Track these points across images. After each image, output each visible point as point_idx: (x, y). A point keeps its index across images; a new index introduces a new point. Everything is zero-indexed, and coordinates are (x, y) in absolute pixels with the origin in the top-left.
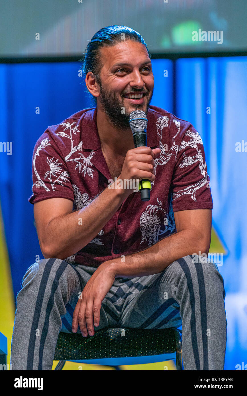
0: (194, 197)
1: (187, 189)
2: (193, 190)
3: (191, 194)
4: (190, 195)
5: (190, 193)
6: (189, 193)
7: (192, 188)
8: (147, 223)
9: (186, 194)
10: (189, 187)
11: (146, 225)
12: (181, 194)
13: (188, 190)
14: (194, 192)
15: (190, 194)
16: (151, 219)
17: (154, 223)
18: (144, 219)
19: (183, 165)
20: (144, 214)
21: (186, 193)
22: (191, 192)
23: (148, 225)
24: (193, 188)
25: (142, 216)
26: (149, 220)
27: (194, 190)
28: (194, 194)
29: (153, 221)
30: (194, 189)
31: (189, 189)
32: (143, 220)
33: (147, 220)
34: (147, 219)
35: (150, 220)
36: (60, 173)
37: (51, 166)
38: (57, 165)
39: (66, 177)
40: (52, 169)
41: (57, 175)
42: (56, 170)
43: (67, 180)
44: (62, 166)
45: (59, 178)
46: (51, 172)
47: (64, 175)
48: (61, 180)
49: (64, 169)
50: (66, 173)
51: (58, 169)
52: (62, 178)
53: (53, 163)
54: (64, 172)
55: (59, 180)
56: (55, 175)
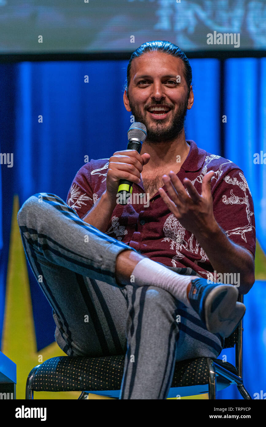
2: (242, 232)
5: (240, 234)
8: (172, 224)
9: (235, 234)
17: (179, 226)
18: (170, 220)
19: (228, 202)
23: (171, 226)
26: (174, 221)
29: (178, 224)
32: (168, 221)
33: (173, 220)
35: (175, 221)
36: (77, 198)
37: (72, 194)
38: (76, 190)
39: (83, 201)
40: (72, 196)
41: (75, 201)
42: (75, 195)
43: (83, 203)
44: (80, 190)
45: (75, 203)
46: (71, 199)
47: (81, 200)
48: (77, 205)
49: (83, 192)
50: (84, 196)
51: (76, 194)
52: (78, 202)
53: (74, 190)
54: (82, 195)
55: (75, 205)
56: (73, 201)
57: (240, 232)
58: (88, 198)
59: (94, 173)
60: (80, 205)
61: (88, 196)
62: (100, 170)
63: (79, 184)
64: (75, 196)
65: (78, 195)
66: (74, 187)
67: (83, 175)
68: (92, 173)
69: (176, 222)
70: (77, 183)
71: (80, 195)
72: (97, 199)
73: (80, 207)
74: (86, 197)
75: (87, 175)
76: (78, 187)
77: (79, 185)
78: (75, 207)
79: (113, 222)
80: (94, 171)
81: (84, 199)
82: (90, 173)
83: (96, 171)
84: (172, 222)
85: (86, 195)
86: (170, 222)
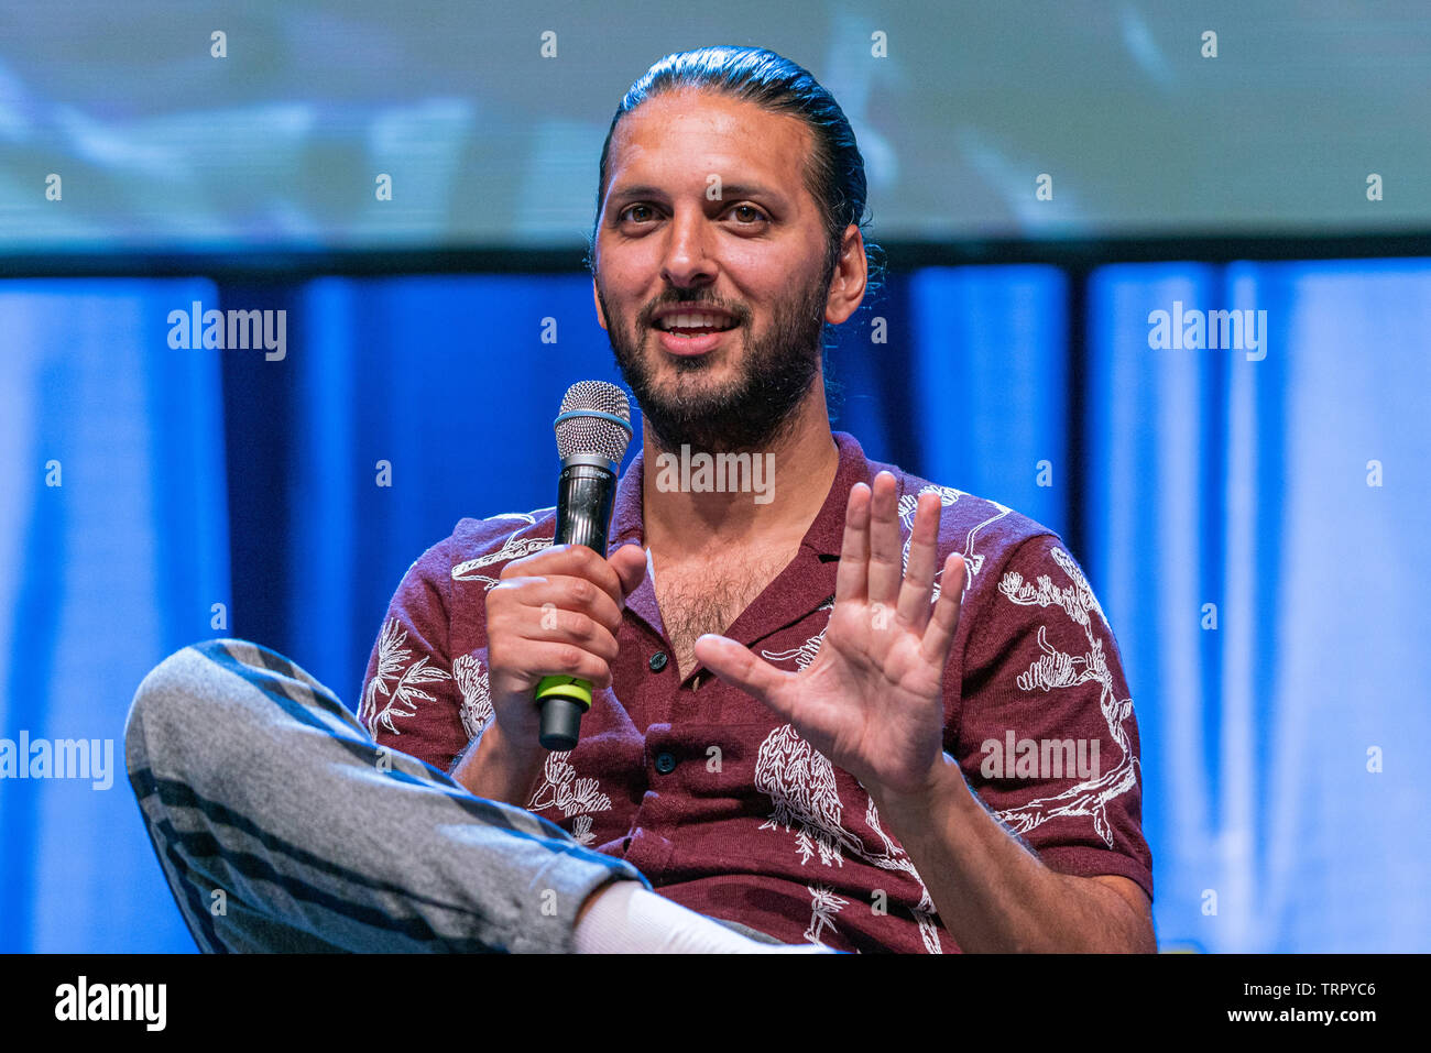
1: (1071, 793)
2: (1095, 802)
3: (1091, 817)
4: (1088, 821)
5: (1087, 813)
7: (1089, 792)
8: (783, 770)
9: (1069, 813)
11: (779, 781)
12: (1045, 815)
13: (1075, 799)
14: (1101, 809)
15: (1084, 816)
16: (805, 755)
18: (776, 752)
19: (1033, 681)
20: (777, 733)
21: (1070, 809)
23: (784, 781)
24: (1095, 793)
25: (769, 739)
26: (793, 757)
27: (1100, 799)
29: (810, 770)
30: (1097, 797)
31: (1080, 795)
32: (769, 759)
34: (787, 752)
35: (797, 758)
36: (400, 674)
37: (381, 657)
38: (398, 645)
39: (416, 686)
40: (381, 670)
41: (392, 686)
42: (391, 665)
43: (421, 696)
44: (410, 642)
45: (393, 698)
46: (377, 682)
47: (411, 682)
48: (399, 705)
49: (418, 652)
50: (425, 665)
51: (397, 660)
52: (403, 693)
53: (390, 642)
54: (417, 665)
55: (393, 706)
56: (384, 691)
57: (1089, 806)
58: (439, 672)
59: (465, 574)
60: (412, 705)
61: (439, 666)
63: (411, 618)
64: (393, 669)
65: (400, 664)
66: (391, 633)
67: (430, 584)
68: (458, 572)
69: (799, 763)
70: (402, 613)
71: (407, 664)
72: (479, 676)
73: (410, 710)
74: (432, 671)
75: (443, 582)
76: (402, 630)
77: (409, 624)
78: (393, 717)
79: (549, 764)
80: (463, 564)
81: (424, 680)
82: (449, 575)
83: (472, 568)
84: (786, 765)
85: (428, 664)
86: (776, 763)
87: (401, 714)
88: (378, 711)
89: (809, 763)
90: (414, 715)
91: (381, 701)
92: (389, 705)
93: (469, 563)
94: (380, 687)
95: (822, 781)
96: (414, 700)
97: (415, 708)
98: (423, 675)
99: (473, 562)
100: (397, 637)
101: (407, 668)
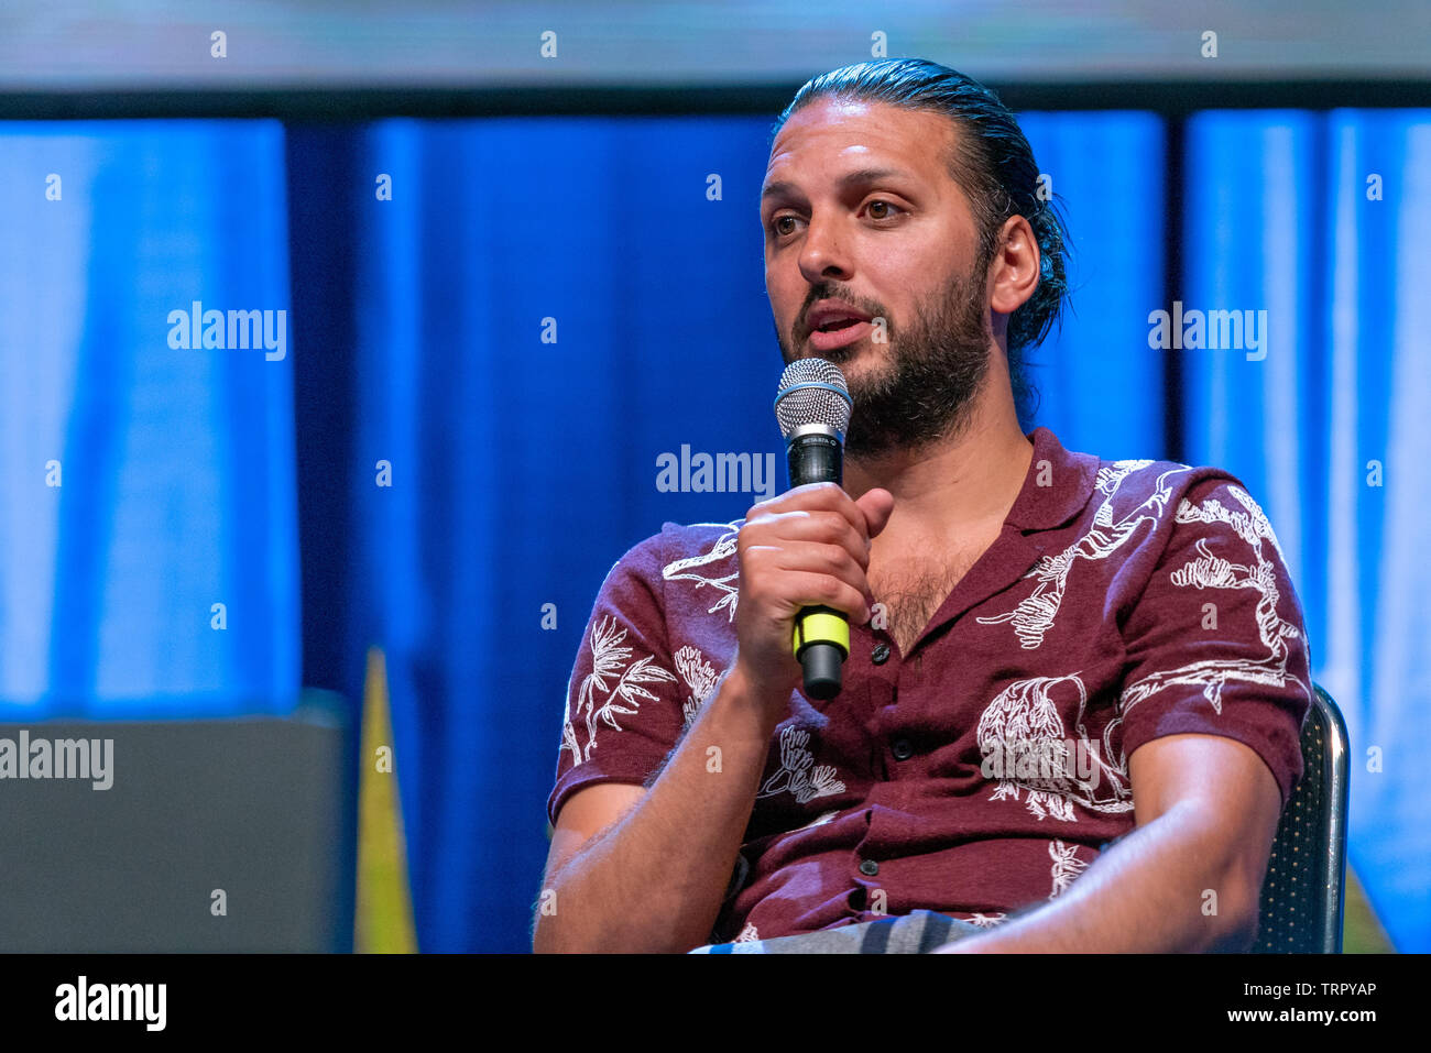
0: (1214, 692)
1: (1192, 667)
3: (1205, 686)
4: (1200, 689)
6: (1198, 681)
7: (1214, 669)
8: (1004, 727)
10: (1201, 664)
11: (1001, 738)
12: (1161, 683)
15: (1199, 685)
16: (1023, 711)
17: (1032, 730)
18: (996, 713)
22: (1208, 679)
23: (1007, 737)
24: (1220, 670)
26: (1012, 715)
28: (1216, 686)
29: (1029, 723)
31: (1201, 670)
32: (990, 719)
33: (1007, 714)
34: (1006, 710)
35: (1016, 715)
36: (621, 671)
37: (596, 655)
38: (615, 642)
39: (643, 685)
40: (598, 666)
41: (612, 683)
42: (609, 662)
43: (644, 695)
44: (630, 640)
45: (614, 694)
46: (594, 678)
47: (634, 679)
48: (619, 701)
49: (640, 650)
50: (647, 664)
51: (616, 657)
52: (624, 690)
53: (604, 641)
54: (639, 663)
55: (613, 703)
56: (603, 687)
58: (663, 672)
59: (676, 574)
60: (633, 702)
61: (664, 666)
62: (697, 564)
63: (626, 615)
64: (612, 666)
65: (622, 661)
66: (606, 630)
67: (639, 580)
68: (668, 572)
69: (1019, 719)
70: (618, 614)
71: (629, 662)
72: (702, 666)
73: (632, 707)
74: (655, 670)
75: (653, 581)
76: (620, 627)
77: (627, 621)
78: (614, 713)
79: (786, 750)
80: (675, 563)
81: (647, 679)
82: (660, 575)
83: (682, 567)
84: (1006, 722)
85: (653, 663)
86: (997, 722)
87: (622, 710)
88: (596, 708)
89: (1028, 717)
90: (636, 712)
91: (600, 699)
92: (610, 700)
93: (680, 562)
94: (598, 684)
95: (1044, 732)
96: (637, 698)
97: (637, 705)
98: (645, 673)
99: (684, 561)
100: (613, 635)
101: (628, 666)
